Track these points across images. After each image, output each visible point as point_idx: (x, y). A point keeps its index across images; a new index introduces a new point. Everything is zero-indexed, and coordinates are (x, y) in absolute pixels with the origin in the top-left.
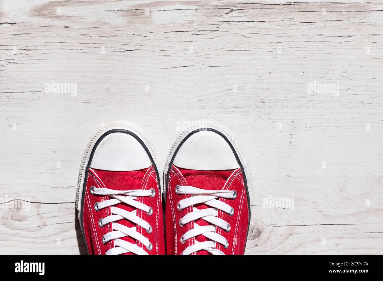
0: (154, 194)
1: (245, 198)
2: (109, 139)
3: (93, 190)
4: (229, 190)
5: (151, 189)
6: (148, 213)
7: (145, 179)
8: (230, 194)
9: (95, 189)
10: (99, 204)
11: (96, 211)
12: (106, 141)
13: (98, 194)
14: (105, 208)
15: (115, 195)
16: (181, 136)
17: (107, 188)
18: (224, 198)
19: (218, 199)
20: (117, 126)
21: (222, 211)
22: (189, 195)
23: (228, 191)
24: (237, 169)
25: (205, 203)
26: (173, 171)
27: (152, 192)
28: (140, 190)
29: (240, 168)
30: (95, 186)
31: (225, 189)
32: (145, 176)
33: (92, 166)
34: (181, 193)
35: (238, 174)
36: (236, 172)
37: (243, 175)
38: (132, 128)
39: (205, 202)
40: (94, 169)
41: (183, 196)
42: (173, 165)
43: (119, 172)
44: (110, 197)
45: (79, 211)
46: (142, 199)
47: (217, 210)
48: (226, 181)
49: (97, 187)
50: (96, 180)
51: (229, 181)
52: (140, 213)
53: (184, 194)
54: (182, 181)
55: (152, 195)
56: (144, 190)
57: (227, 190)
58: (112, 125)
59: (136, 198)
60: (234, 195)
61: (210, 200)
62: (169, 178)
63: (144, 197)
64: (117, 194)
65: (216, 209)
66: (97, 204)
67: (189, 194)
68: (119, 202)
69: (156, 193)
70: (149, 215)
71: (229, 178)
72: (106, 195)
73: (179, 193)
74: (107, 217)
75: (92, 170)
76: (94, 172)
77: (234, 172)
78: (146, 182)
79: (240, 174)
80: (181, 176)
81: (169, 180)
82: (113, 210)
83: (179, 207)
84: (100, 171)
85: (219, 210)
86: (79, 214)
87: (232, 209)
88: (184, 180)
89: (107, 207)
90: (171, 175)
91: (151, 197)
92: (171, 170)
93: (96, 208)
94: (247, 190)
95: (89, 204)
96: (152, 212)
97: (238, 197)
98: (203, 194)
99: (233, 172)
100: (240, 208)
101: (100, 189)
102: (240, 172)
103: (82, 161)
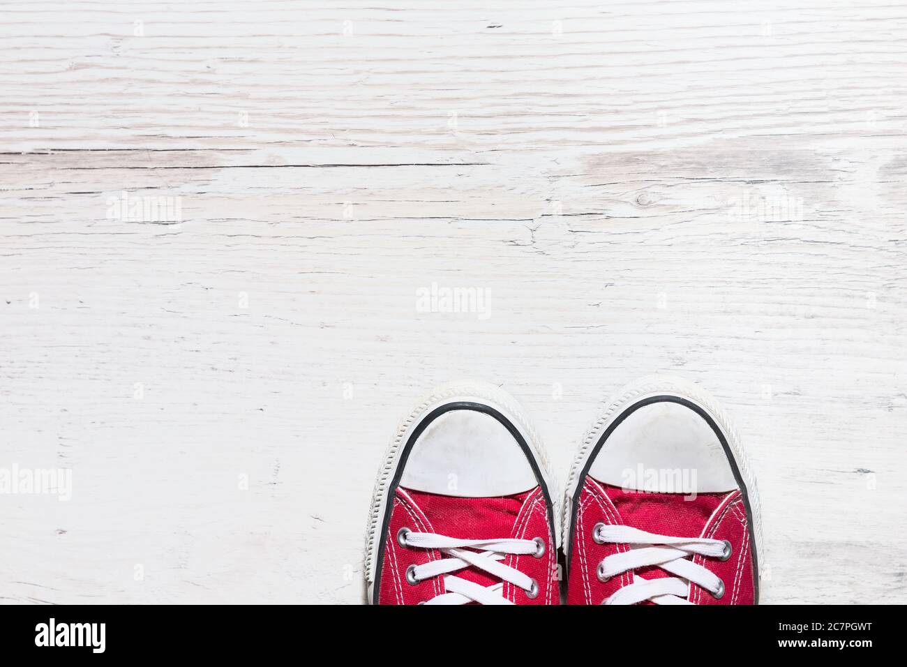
0: (542, 550)
1: (748, 558)
2: (443, 423)
3: (405, 537)
4: (715, 538)
5: (537, 538)
6: (526, 593)
7: (522, 515)
8: (717, 548)
9: (410, 533)
10: (417, 568)
11: (412, 584)
12: (437, 427)
13: (415, 545)
14: (431, 578)
15: (454, 549)
16: (610, 411)
17: (437, 532)
18: (703, 557)
19: (689, 558)
20: (461, 394)
21: (699, 586)
22: (625, 547)
23: (711, 540)
24: (732, 491)
25: (662, 566)
26: (588, 491)
27: (538, 546)
28: (512, 540)
29: (739, 489)
30: (410, 529)
31: (705, 536)
32: (522, 508)
33: (404, 482)
34: (607, 540)
35: (735, 503)
36: (730, 499)
37: (746, 507)
38: (496, 400)
39: (662, 564)
40: (408, 490)
41: (610, 548)
42: (589, 476)
43: (464, 498)
44: (444, 554)
45: (370, 583)
46: (516, 560)
47: (688, 585)
48: (708, 519)
49: (415, 530)
50: (413, 513)
51: (716, 519)
52: (511, 593)
53: (615, 543)
54: (609, 514)
55: (538, 551)
56: (522, 540)
57: (709, 537)
58: (452, 393)
59: (502, 558)
60: (725, 550)
61: (673, 560)
62: (580, 506)
63: (519, 555)
64: (460, 548)
65: (686, 581)
66: (413, 568)
67: (626, 544)
68: (465, 565)
69: (547, 548)
70: (531, 597)
71: (715, 512)
72: (434, 549)
73: (602, 541)
74: (436, 597)
75: (404, 492)
76: (408, 497)
77: (726, 499)
78: (525, 521)
79: (740, 505)
80: (607, 502)
81: (580, 511)
82: (450, 582)
83: (602, 572)
84: (421, 496)
85: (693, 584)
86: (371, 589)
87: (720, 584)
88: (613, 511)
89: (436, 577)
90: (583, 498)
91: (536, 556)
92: (585, 487)
93: (410, 578)
94: (752, 541)
95: (394, 568)
96: (536, 591)
97: (734, 557)
98: (656, 545)
99: (723, 499)
100: (737, 582)
101: (420, 534)
102: (738, 499)
103: (379, 470)
